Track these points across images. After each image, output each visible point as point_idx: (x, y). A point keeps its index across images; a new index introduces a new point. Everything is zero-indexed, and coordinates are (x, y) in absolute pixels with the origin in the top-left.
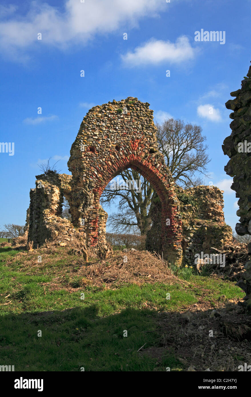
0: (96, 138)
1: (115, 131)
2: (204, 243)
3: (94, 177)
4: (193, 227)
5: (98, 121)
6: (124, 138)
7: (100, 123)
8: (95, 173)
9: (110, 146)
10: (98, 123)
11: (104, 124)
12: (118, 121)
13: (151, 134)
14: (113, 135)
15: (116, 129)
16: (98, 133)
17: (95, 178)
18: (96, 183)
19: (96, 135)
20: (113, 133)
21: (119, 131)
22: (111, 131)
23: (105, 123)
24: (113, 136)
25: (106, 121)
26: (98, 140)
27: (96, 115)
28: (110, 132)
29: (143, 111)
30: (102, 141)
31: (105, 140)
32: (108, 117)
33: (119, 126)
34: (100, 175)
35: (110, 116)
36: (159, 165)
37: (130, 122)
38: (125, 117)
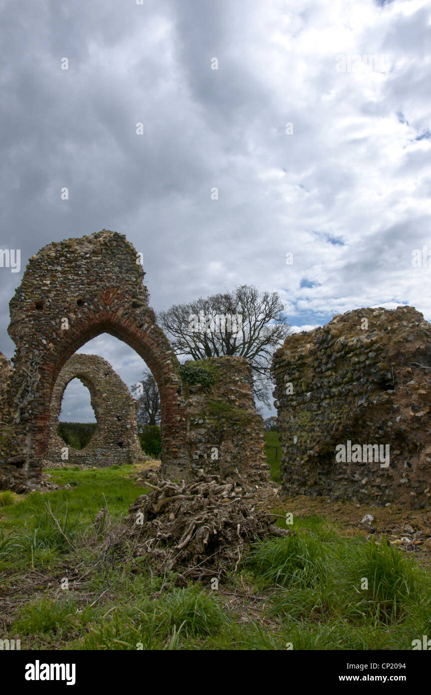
0: (46, 288)
1: (76, 278)
2: (223, 443)
3: (41, 348)
4: (204, 420)
5: (50, 264)
6: (89, 288)
7: (53, 266)
8: (42, 343)
9: (68, 299)
10: (50, 267)
11: (59, 268)
12: (82, 263)
13: (135, 280)
14: (74, 283)
15: (78, 275)
16: (49, 282)
17: (43, 350)
18: (45, 358)
19: (45, 285)
20: (74, 280)
21: (82, 276)
22: (70, 277)
23: (61, 266)
24: (73, 285)
25: (62, 263)
26: (49, 291)
27: (48, 255)
28: (69, 279)
29: (122, 247)
30: (55, 292)
31: (60, 291)
32: (66, 257)
33: (84, 269)
34: (51, 345)
35: (68, 255)
36: (146, 326)
37: (101, 262)
38: (93, 256)
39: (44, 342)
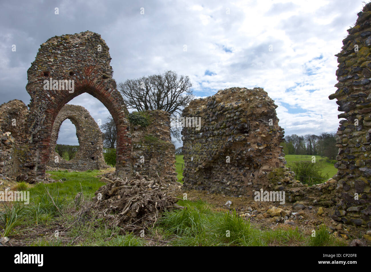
0: (51, 63)
1: (69, 58)
2: (151, 159)
3: (47, 99)
4: (141, 145)
5: (53, 49)
6: (77, 65)
7: (55, 50)
8: (47, 96)
9: (64, 71)
10: (53, 51)
11: (59, 52)
12: (74, 50)
13: (105, 62)
14: (68, 62)
15: (71, 57)
16: (52, 60)
17: (47, 101)
18: (49, 105)
19: (50, 62)
20: (68, 60)
21: (74, 58)
22: (66, 58)
23: (60, 51)
24: (67, 63)
25: (61, 49)
26: (53, 66)
27: (52, 44)
28: (65, 59)
29: (98, 42)
30: (56, 67)
31: (59, 66)
32: (64, 45)
33: (74, 54)
34: (53, 98)
35: (65, 45)
36: (110, 90)
37: (85, 50)
38: (81, 46)
39: (49, 96)
